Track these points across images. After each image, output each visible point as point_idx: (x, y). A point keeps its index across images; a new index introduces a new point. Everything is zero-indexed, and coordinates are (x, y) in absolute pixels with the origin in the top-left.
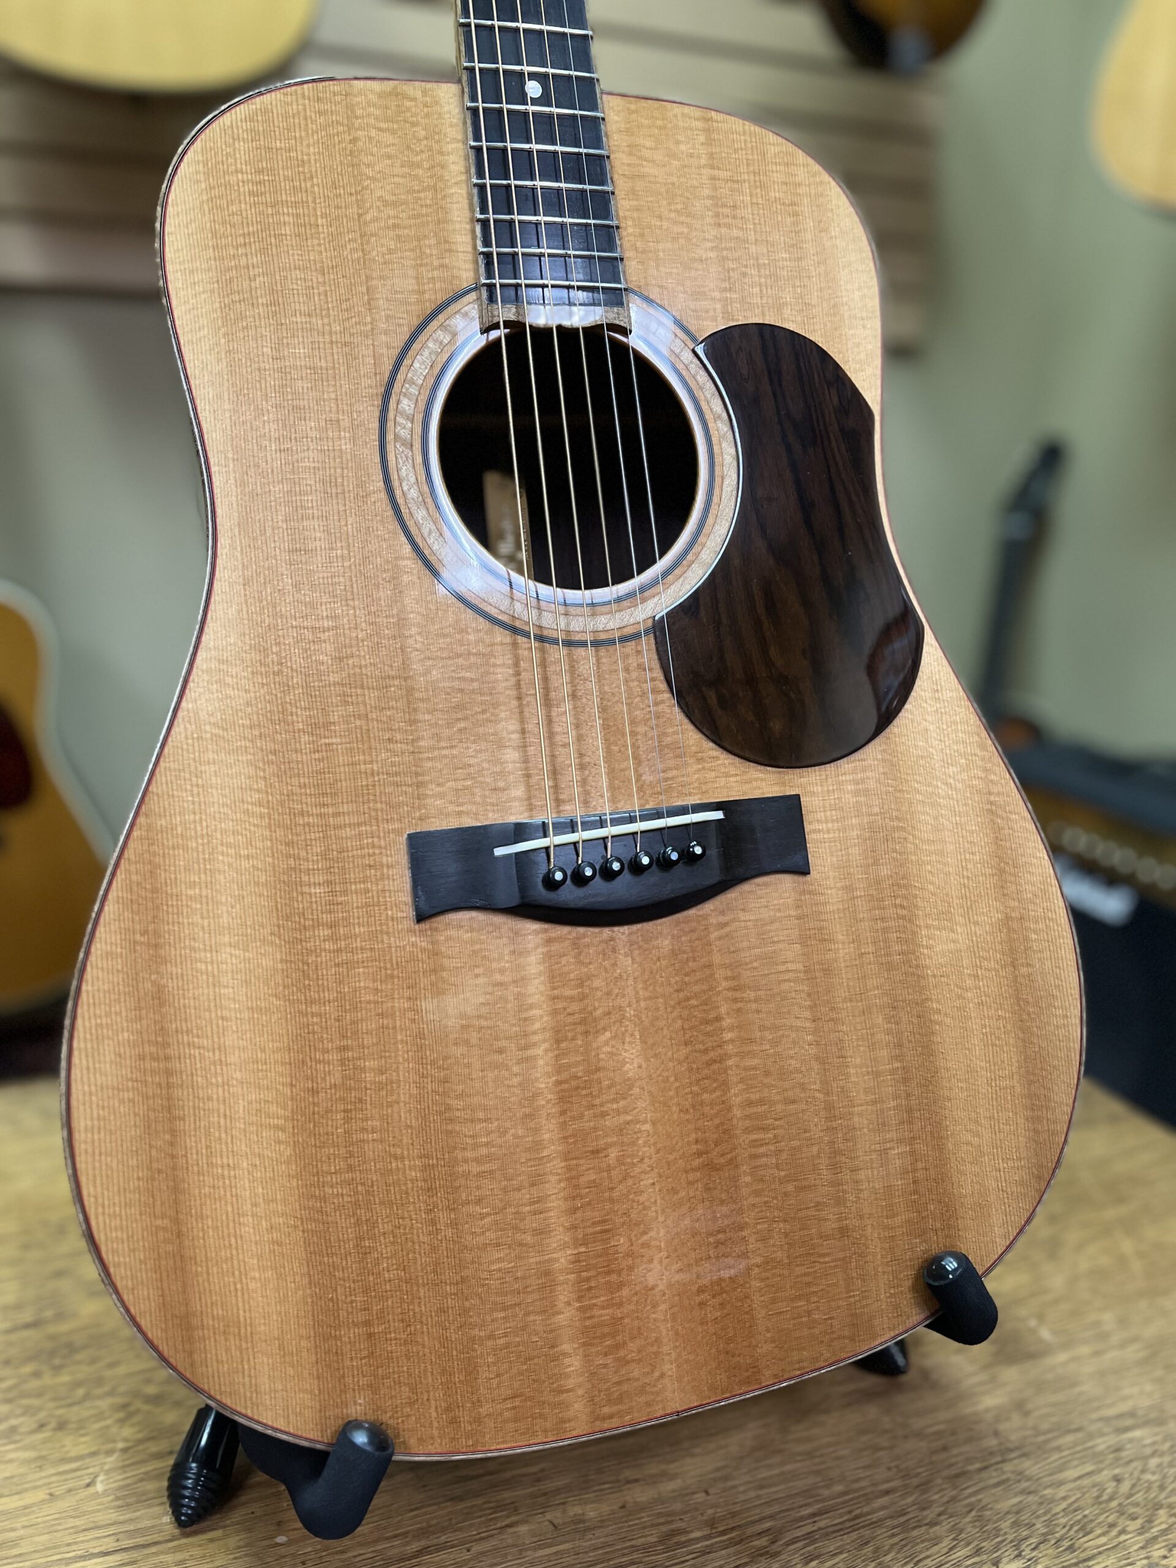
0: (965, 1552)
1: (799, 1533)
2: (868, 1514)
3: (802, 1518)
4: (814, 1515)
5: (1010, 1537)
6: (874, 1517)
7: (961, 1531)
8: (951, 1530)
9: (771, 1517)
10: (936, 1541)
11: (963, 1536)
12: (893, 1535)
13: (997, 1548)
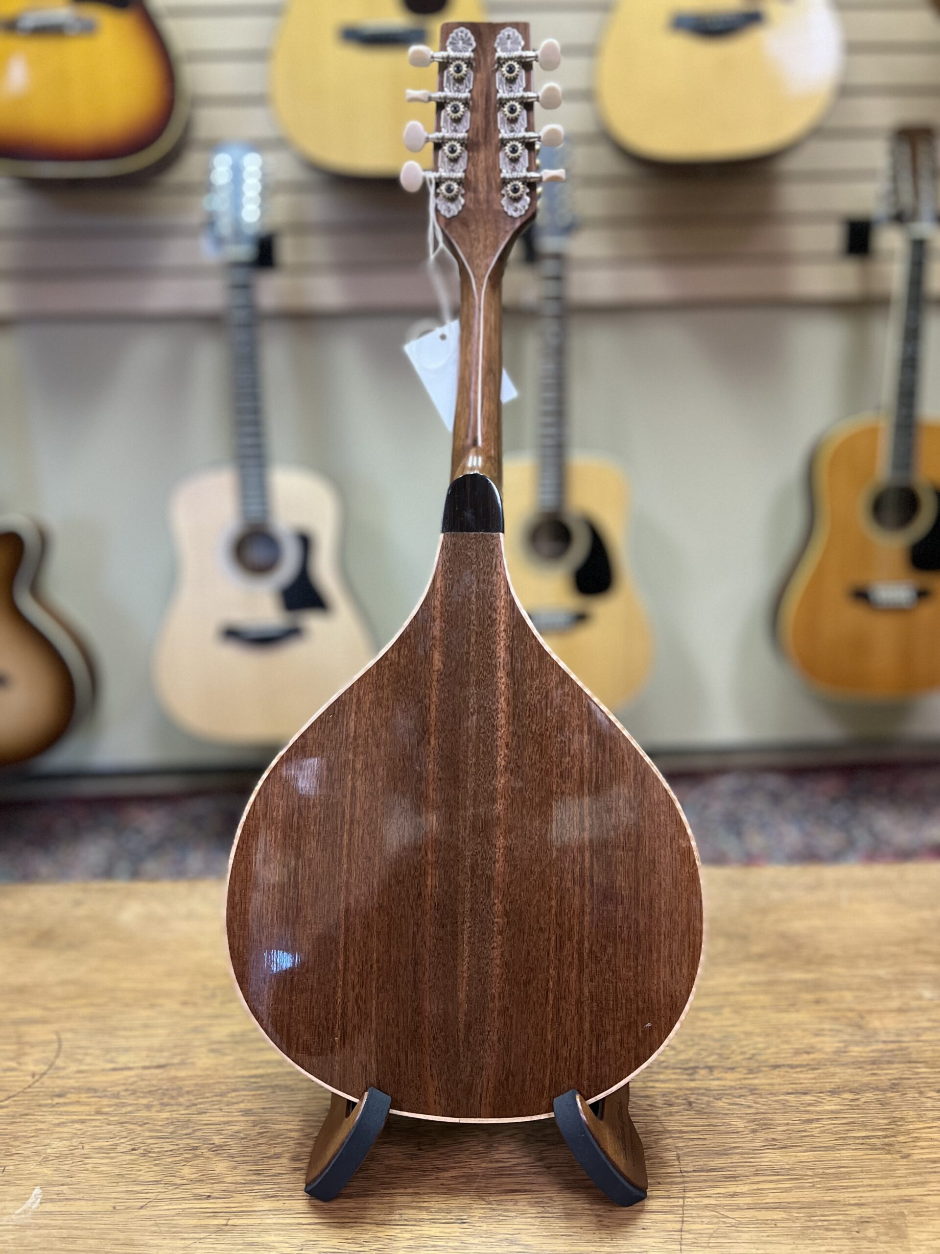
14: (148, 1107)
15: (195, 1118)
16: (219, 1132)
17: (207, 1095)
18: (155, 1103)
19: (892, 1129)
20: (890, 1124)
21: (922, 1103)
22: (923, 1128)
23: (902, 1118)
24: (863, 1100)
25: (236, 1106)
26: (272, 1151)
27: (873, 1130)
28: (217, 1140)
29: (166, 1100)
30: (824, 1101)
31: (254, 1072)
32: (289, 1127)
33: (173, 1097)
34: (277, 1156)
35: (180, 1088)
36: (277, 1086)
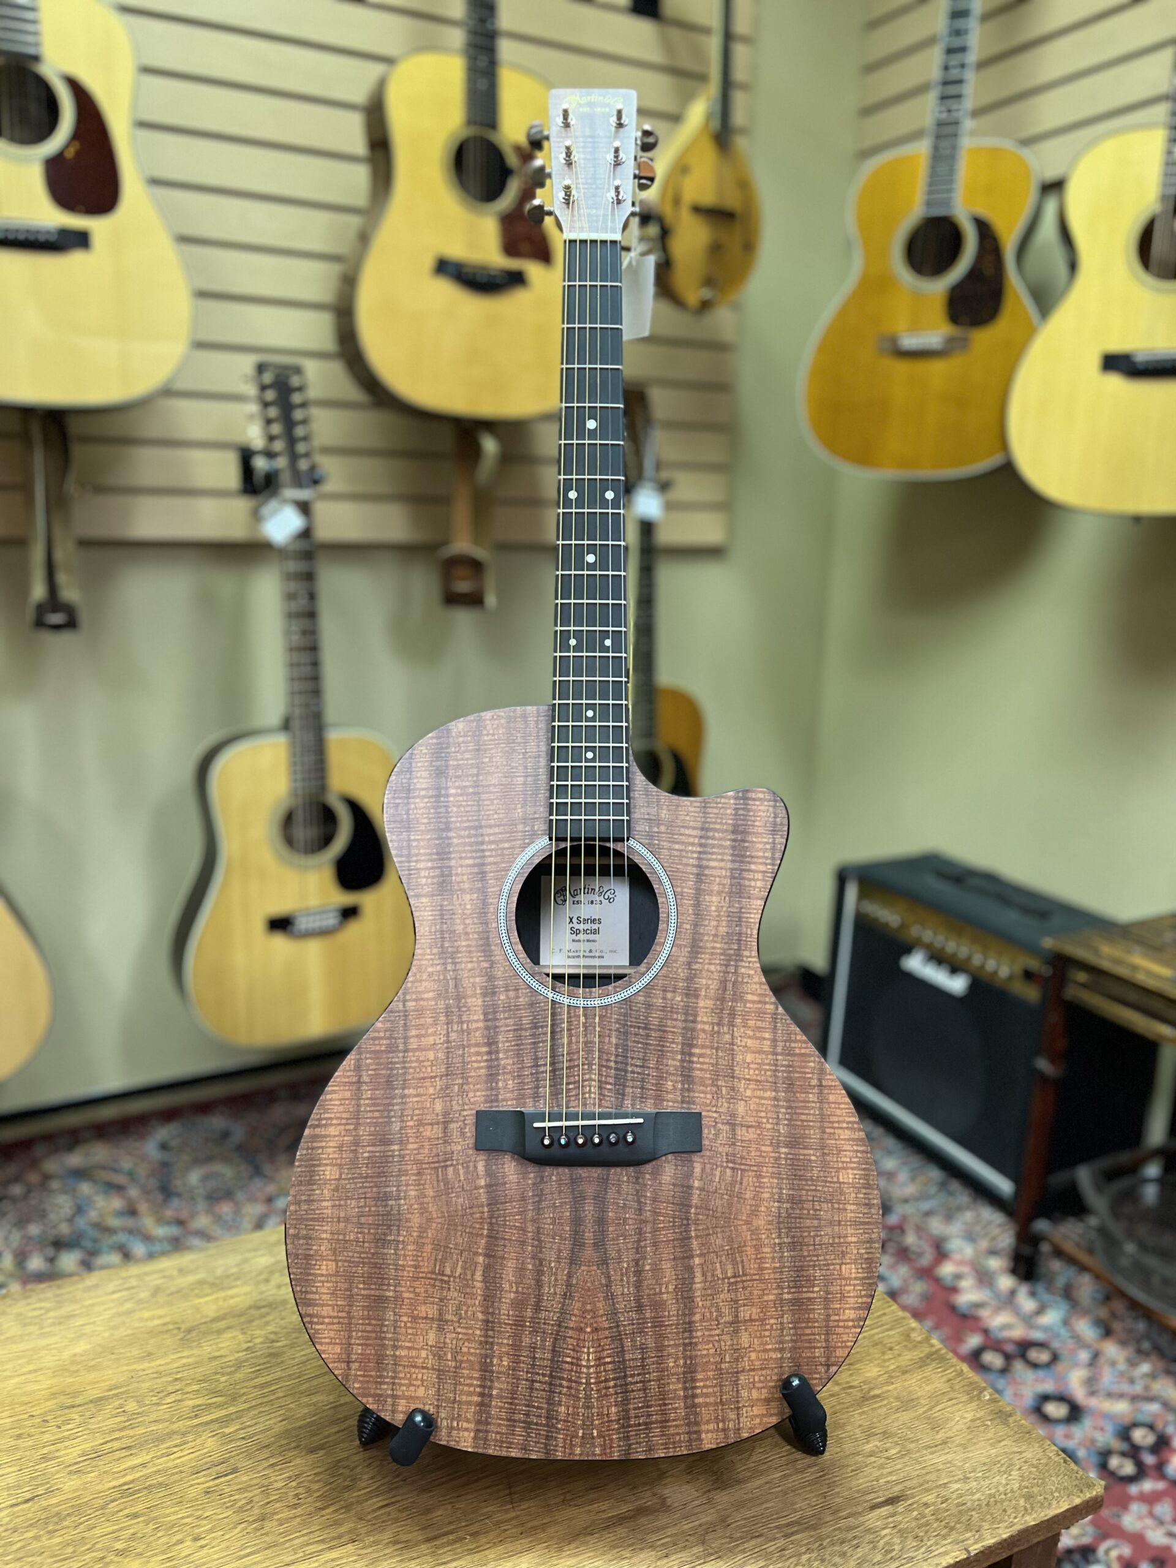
14: (37, 1538)
15: (86, 1534)
16: (117, 1539)
17: (89, 1512)
18: (42, 1533)
25: (121, 1514)
26: (174, 1539)
28: (119, 1546)
29: (50, 1528)
31: (123, 1480)
32: (180, 1516)
33: (57, 1523)
34: (181, 1542)
35: (58, 1514)
36: (150, 1486)
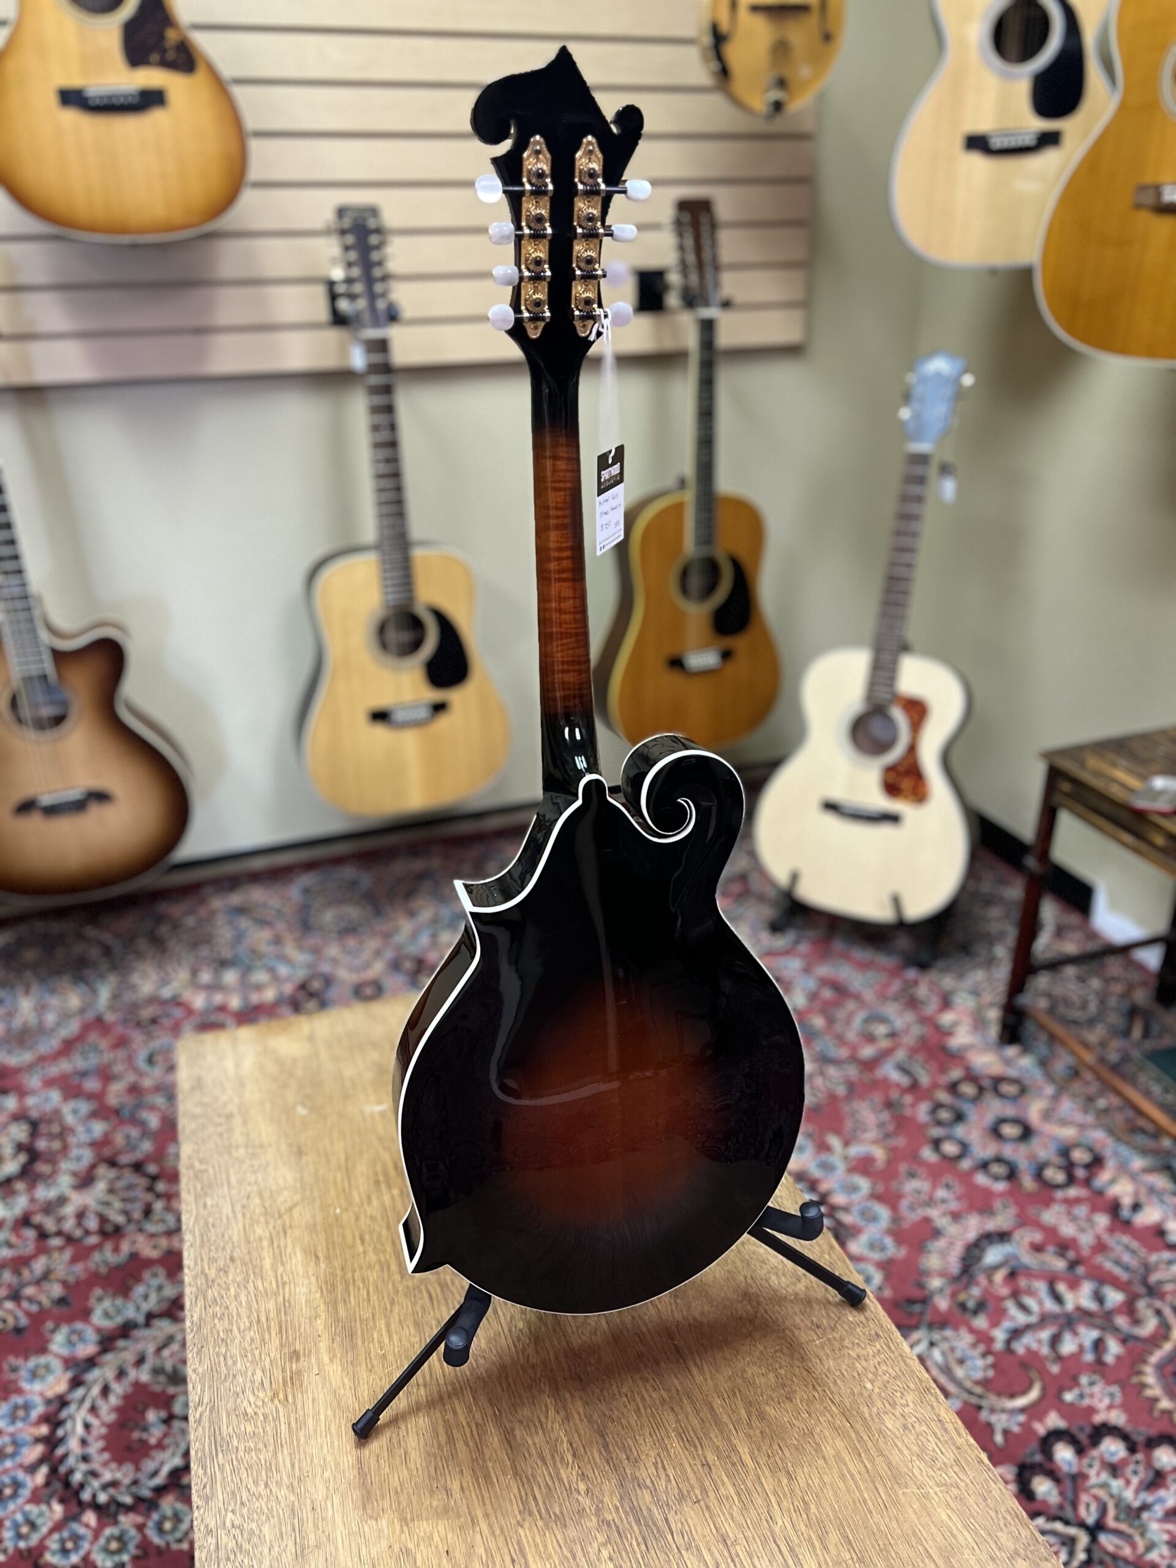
0: (244, 1497)
1: (281, 1415)
2: (282, 1452)
3: (289, 1417)
4: (289, 1424)
5: (245, 1526)
6: (279, 1455)
7: (257, 1499)
8: (260, 1494)
9: (294, 1402)
10: (256, 1483)
11: (254, 1500)
12: (266, 1462)
13: (242, 1516)
19: (550, 1517)
20: (555, 1515)
21: (590, 1544)
22: (557, 1541)
23: (565, 1526)
24: (580, 1498)
27: (544, 1503)
30: (570, 1469)
